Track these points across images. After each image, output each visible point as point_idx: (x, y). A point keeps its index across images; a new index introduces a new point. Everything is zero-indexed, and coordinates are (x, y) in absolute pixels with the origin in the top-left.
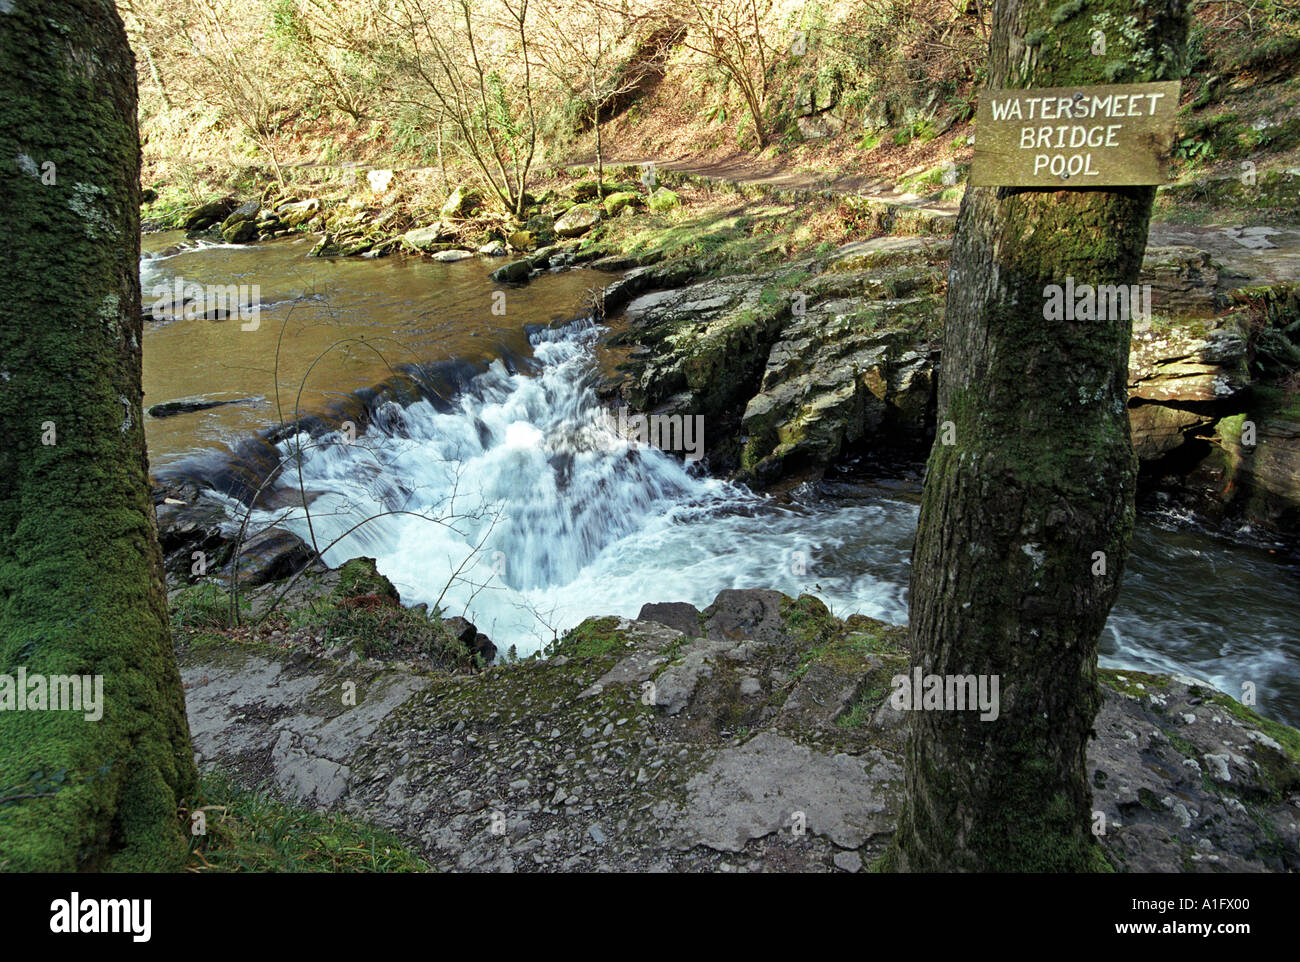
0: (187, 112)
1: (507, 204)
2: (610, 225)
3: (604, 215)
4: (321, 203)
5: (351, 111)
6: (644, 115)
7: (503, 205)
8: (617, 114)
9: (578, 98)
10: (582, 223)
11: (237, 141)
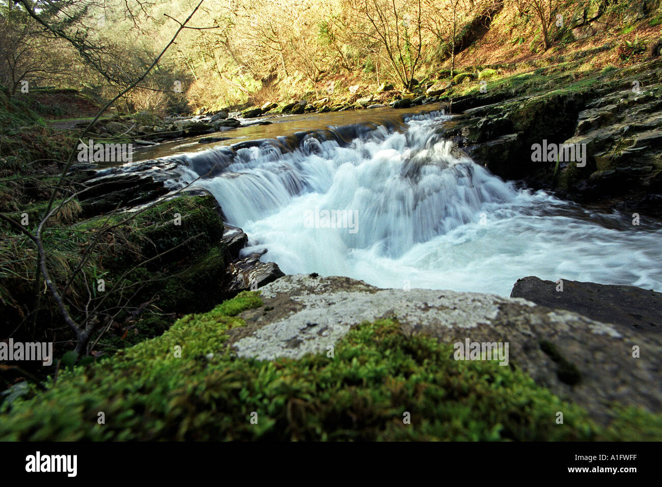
0: (293, 77)
1: (404, 83)
2: (455, 88)
3: (453, 84)
4: (329, 99)
5: (347, 68)
6: (477, 48)
7: (403, 85)
8: (462, 50)
9: (444, 43)
10: (441, 88)
11: (307, 85)
